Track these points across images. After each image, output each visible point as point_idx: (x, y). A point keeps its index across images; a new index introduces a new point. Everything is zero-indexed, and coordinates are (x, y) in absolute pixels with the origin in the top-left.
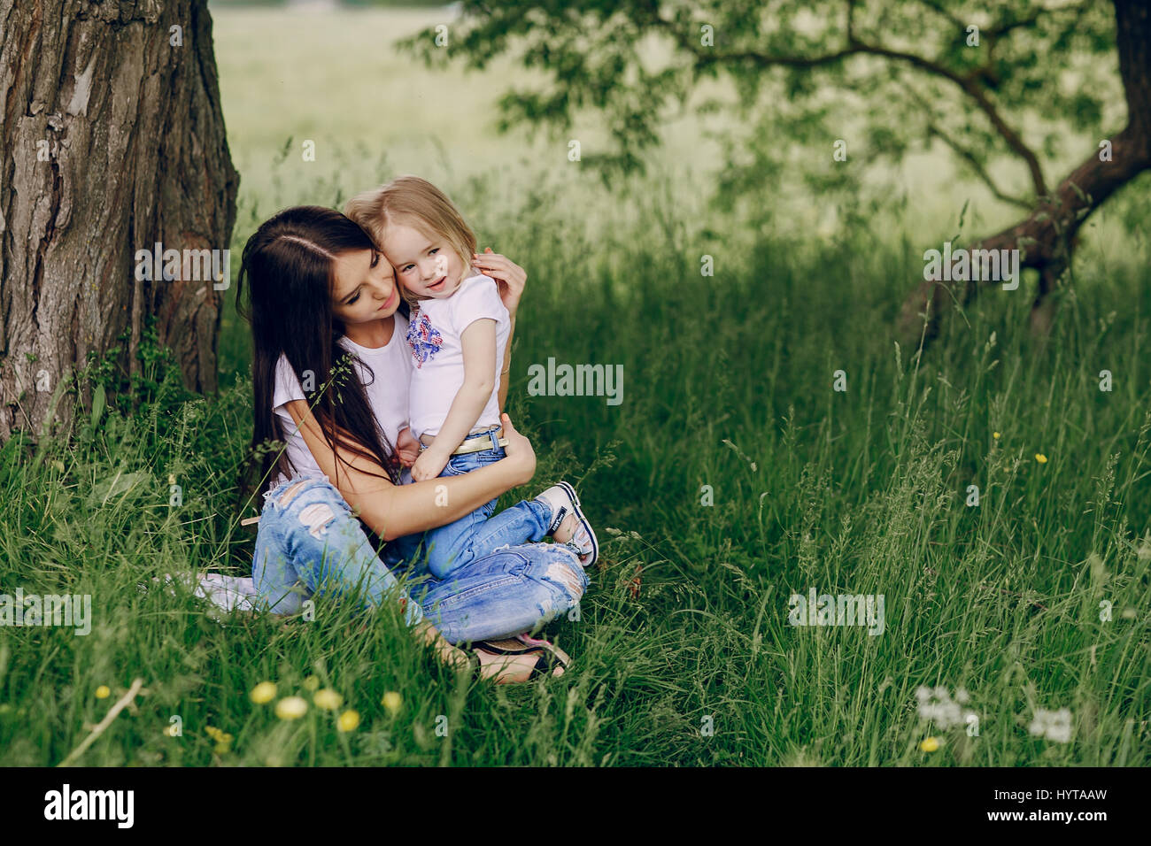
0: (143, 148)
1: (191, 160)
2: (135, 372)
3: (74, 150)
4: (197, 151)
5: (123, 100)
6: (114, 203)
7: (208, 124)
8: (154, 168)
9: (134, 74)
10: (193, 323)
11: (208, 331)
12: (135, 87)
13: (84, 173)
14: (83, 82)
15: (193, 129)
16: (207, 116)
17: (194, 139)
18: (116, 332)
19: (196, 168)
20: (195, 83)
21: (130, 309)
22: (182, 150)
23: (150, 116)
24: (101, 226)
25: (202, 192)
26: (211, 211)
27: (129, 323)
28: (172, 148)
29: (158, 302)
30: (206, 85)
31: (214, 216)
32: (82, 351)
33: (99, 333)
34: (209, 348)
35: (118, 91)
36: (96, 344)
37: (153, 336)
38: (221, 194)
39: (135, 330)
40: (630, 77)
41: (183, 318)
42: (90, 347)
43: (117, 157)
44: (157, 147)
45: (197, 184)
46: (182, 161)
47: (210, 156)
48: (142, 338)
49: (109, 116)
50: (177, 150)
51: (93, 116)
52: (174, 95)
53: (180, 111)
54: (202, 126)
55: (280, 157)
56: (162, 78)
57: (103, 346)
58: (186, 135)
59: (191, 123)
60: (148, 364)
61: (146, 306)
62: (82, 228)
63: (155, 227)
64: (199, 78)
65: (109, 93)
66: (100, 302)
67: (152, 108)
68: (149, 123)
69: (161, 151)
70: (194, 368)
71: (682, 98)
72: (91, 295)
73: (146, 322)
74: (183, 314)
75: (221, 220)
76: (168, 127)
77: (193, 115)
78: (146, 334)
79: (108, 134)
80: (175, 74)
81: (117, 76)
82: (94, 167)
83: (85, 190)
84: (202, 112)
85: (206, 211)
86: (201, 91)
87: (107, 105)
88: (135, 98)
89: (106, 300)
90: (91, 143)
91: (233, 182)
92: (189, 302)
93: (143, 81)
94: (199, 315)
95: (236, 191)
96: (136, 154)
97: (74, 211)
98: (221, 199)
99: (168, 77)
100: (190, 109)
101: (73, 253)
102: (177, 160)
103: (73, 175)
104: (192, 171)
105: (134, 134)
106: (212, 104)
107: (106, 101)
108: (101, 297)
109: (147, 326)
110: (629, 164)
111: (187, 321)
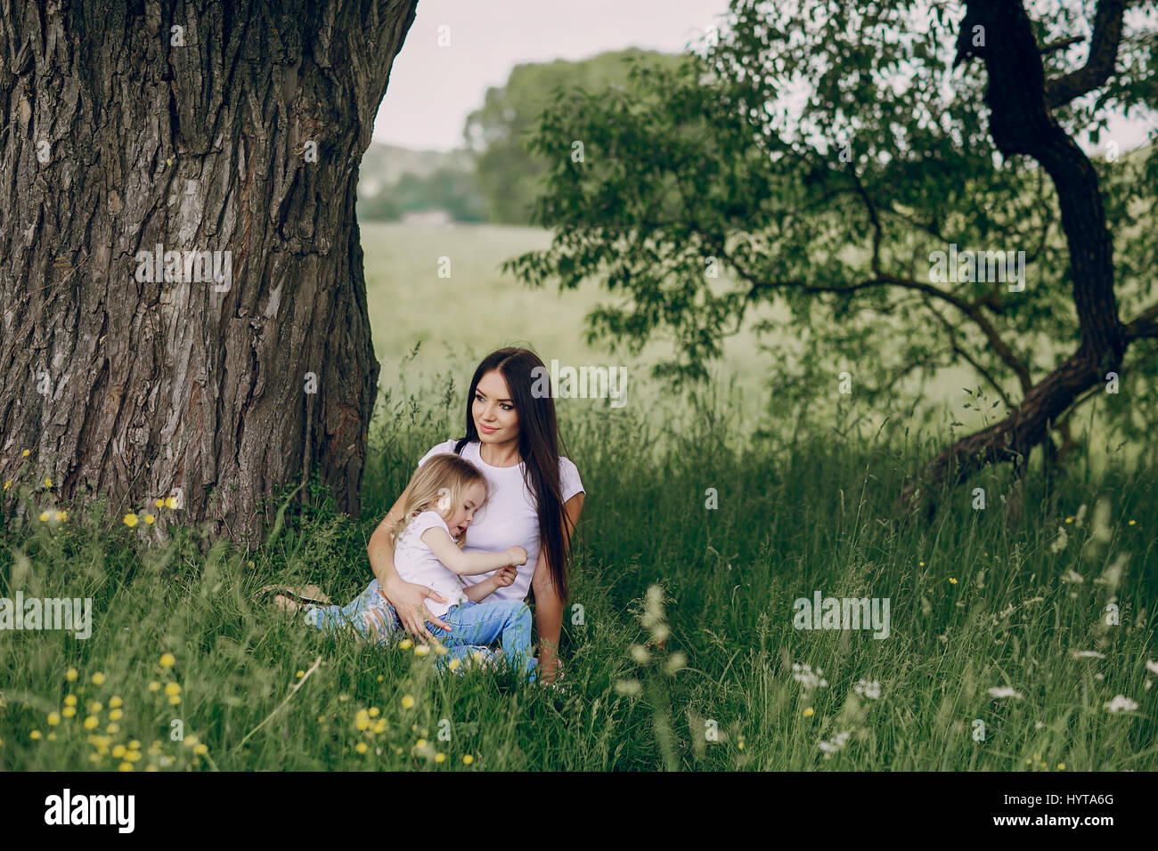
0: (314, 343)
1: (346, 353)
2: (305, 502)
3: (267, 342)
4: (351, 346)
5: (302, 308)
6: (294, 381)
7: (358, 327)
8: (322, 357)
9: (310, 290)
10: (344, 470)
11: (355, 476)
12: (310, 299)
13: (274, 359)
14: (275, 295)
15: (348, 330)
16: (358, 321)
17: (349, 338)
18: (292, 473)
19: (350, 359)
20: (350, 298)
21: (302, 456)
22: (340, 345)
23: (320, 319)
24: (284, 398)
25: (353, 376)
26: (359, 389)
27: (302, 466)
28: (333, 343)
29: (321, 453)
30: (358, 301)
31: (362, 393)
32: (269, 485)
33: (281, 473)
34: (355, 488)
35: (298, 302)
36: (278, 480)
37: (318, 476)
38: (366, 378)
39: (306, 472)
40: (699, 300)
41: (338, 466)
42: (275, 482)
43: (297, 349)
44: (324, 342)
45: (350, 370)
46: (340, 353)
47: (359, 350)
48: (311, 478)
49: (292, 320)
50: (337, 345)
51: (281, 319)
52: (337, 305)
53: (340, 317)
54: (354, 328)
55: (410, 355)
56: (329, 293)
57: (283, 481)
58: (343, 336)
59: (347, 326)
60: (314, 496)
61: (313, 455)
62: (271, 397)
63: (321, 400)
64: (353, 294)
65: (293, 303)
66: (282, 450)
67: (321, 315)
68: (319, 324)
69: (326, 346)
70: (345, 502)
71: (741, 315)
72: (276, 445)
73: (313, 467)
74: (338, 463)
75: (366, 397)
76: (332, 328)
77: (348, 320)
78: (313, 475)
79: (291, 333)
80: (338, 291)
81: (298, 292)
82: (280, 355)
83: (274, 371)
84: (355, 318)
85: (355, 389)
86: (354, 304)
87: (291, 312)
88: (310, 308)
89: (286, 449)
90: (279, 338)
91: (375, 370)
92: (343, 453)
93: (316, 295)
94: (349, 465)
95: (377, 376)
96: (310, 347)
97: (266, 385)
98: (367, 381)
99: (333, 293)
100: (347, 317)
101: (264, 416)
102: (336, 353)
103: (266, 360)
104: (347, 361)
105: (309, 333)
106: (362, 313)
107: (290, 308)
108: (283, 446)
109: (315, 471)
110: (696, 371)
111: (340, 468)
